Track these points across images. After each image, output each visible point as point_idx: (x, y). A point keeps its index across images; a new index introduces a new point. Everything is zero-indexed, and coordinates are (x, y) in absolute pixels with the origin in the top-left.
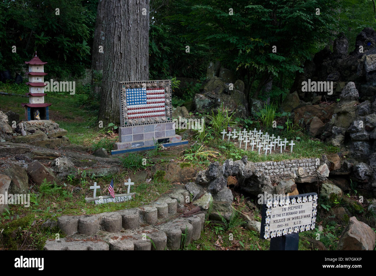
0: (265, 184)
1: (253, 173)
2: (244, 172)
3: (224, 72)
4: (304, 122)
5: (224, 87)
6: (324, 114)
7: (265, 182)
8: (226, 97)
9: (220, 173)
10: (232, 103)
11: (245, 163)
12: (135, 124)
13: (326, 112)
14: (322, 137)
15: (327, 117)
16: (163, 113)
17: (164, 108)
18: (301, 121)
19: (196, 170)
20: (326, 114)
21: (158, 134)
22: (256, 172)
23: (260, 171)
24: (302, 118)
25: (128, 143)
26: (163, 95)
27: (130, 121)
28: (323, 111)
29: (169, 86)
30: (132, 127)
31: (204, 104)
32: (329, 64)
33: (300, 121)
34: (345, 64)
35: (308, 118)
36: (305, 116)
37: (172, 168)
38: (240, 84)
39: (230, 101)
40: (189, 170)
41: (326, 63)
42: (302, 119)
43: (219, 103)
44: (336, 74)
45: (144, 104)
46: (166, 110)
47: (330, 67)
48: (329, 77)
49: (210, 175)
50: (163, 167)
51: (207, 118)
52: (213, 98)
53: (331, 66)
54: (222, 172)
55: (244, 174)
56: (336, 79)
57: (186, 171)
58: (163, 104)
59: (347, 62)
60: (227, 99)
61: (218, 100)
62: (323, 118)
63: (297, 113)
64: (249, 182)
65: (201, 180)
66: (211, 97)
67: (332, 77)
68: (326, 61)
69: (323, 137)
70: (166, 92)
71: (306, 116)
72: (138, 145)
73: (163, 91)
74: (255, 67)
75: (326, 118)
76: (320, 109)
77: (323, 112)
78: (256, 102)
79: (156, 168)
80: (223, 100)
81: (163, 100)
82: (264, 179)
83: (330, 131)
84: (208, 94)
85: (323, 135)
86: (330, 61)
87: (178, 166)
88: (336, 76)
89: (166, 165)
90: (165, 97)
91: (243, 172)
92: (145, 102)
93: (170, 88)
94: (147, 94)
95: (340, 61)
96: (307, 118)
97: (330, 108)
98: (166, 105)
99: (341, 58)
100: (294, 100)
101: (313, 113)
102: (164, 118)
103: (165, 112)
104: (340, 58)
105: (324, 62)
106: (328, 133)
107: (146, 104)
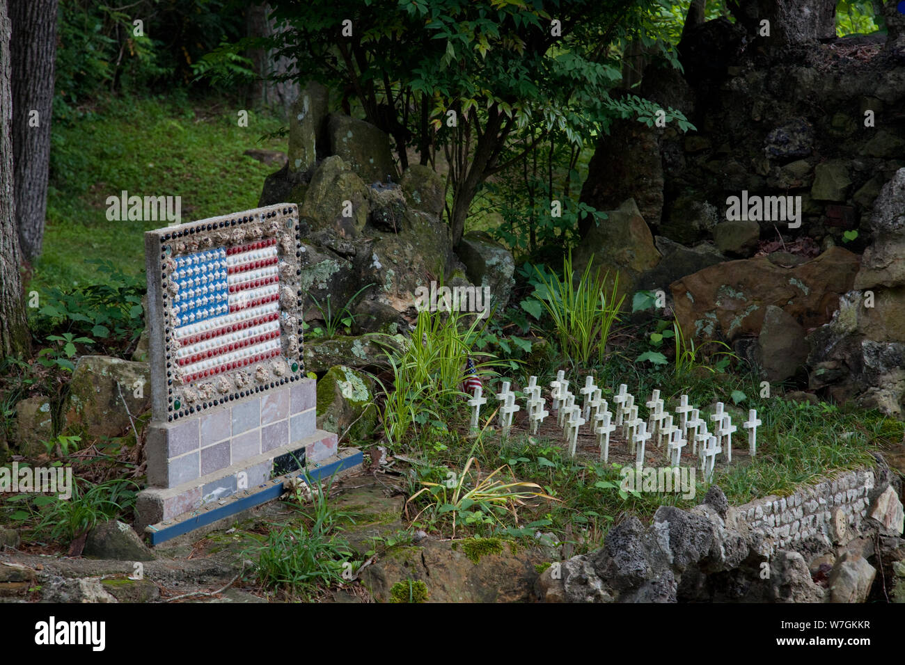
0: (796, 582)
1: (749, 546)
2: (725, 545)
3: (350, 135)
4: (719, 329)
5: (371, 201)
6: (796, 294)
7: (794, 576)
8: (396, 245)
9: (653, 561)
10: (420, 270)
11: (722, 513)
12: (201, 405)
13: (805, 283)
14: (815, 384)
15: (811, 304)
16: (274, 345)
17: (277, 323)
18: (705, 325)
19: (528, 562)
20: (806, 290)
21: (271, 435)
22: (756, 543)
23: (768, 536)
24: (710, 312)
25: (190, 486)
26: (272, 271)
27: (189, 391)
28: (792, 281)
29: (293, 228)
30: (196, 416)
31: (315, 281)
32: (755, 86)
33: (698, 323)
34: (827, 87)
35: (735, 313)
36: (718, 304)
37: (442, 566)
38: (428, 184)
39: (411, 263)
40: (503, 563)
41: (743, 81)
42: (707, 315)
43: (379, 272)
44: (803, 130)
45: (223, 313)
46: (284, 329)
47: (765, 101)
48: (775, 143)
49: (623, 572)
50: (406, 564)
51: (373, 343)
52: (344, 255)
53: (768, 97)
54: (662, 556)
55: (726, 554)
56: (801, 147)
57: (493, 571)
58: (273, 307)
59: (837, 80)
60: (402, 253)
61: (371, 260)
62: (796, 308)
63: (685, 294)
64: (733, 584)
65: (591, 594)
66: (339, 249)
67: (788, 142)
68: (743, 76)
69: (817, 382)
70: (282, 252)
71: (723, 304)
72: (219, 491)
73: (270, 252)
74: (500, 111)
75: (808, 309)
76: (780, 276)
77: (795, 286)
78: (493, 255)
79: (385, 574)
80: (389, 259)
81: (274, 289)
82: (787, 564)
83: (839, 357)
84: (325, 237)
85: (818, 377)
86: (760, 75)
87: (458, 555)
88: (801, 137)
89: (417, 558)
90: (281, 278)
91: (723, 549)
92: (225, 307)
93: (297, 238)
94: (230, 272)
95: (807, 74)
96: (728, 312)
97: (819, 269)
98: (282, 309)
99: (808, 65)
100: (634, 236)
101: (754, 292)
102: (282, 366)
103: (279, 340)
104: (803, 61)
105: (732, 77)
106: (836, 369)
107: (227, 313)
